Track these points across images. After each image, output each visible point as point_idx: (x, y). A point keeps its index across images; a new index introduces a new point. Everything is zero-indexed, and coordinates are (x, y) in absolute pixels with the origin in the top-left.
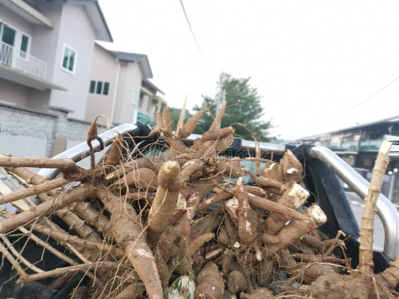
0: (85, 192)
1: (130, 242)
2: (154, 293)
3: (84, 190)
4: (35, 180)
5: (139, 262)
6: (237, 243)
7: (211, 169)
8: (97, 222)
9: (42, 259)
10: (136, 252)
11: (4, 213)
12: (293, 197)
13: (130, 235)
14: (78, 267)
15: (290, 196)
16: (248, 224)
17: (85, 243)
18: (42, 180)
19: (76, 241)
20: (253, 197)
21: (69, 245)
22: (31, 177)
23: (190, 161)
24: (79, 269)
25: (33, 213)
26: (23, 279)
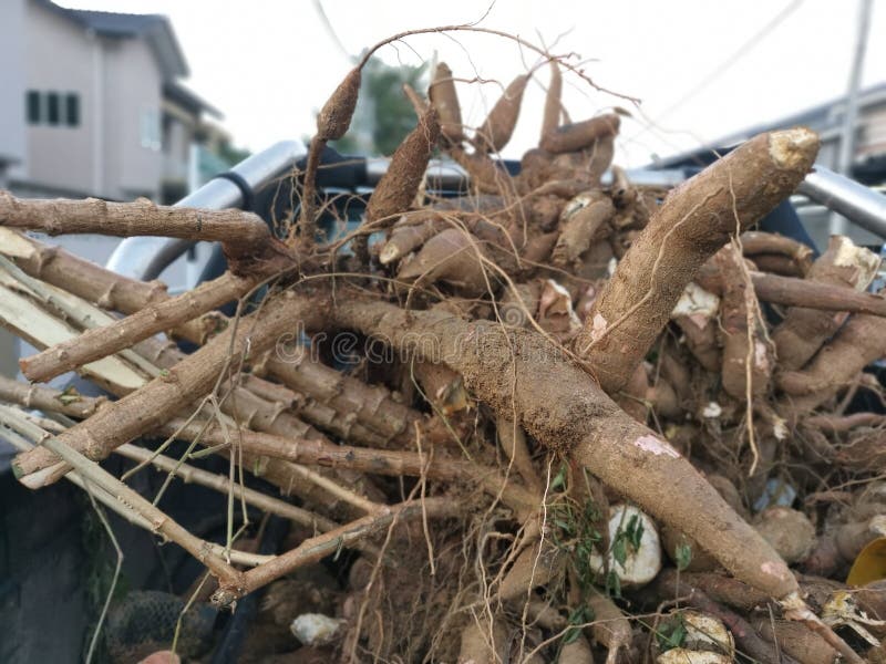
0: (302, 314)
1: (597, 422)
3: (298, 305)
4: (125, 296)
5: (659, 476)
6: (713, 405)
7: (625, 217)
9: (246, 521)
10: (638, 448)
11: (70, 402)
12: (852, 269)
13: (587, 401)
14: (362, 526)
15: (841, 267)
16: (761, 349)
17: (350, 457)
18: (149, 293)
19: (325, 454)
20: (763, 279)
21: (304, 471)
22: (111, 287)
23: (579, 200)
24: (364, 530)
25: (174, 387)
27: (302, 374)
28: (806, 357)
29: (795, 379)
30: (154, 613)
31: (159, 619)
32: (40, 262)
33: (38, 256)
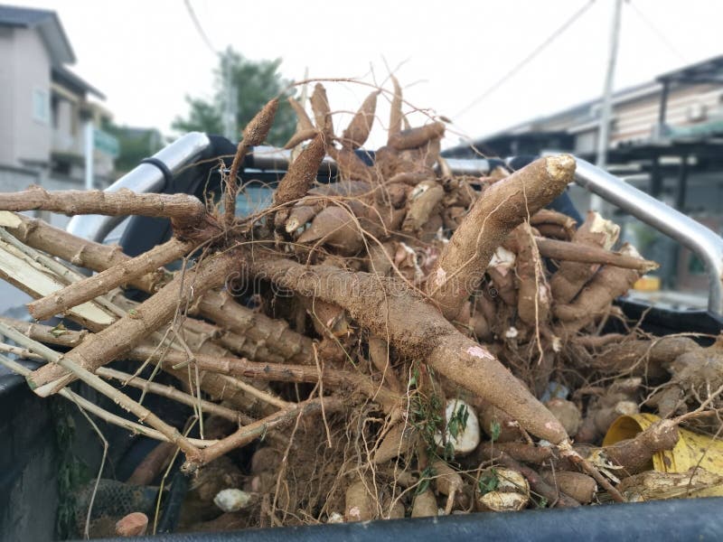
0: (228, 268)
1: (443, 339)
2: (547, 420)
3: (224, 262)
4: (93, 256)
5: (482, 371)
6: (512, 329)
7: (451, 198)
8: (255, 329)
9: (197, 416)
10: (469, 354)
11: (60, 335)
12: (601, 234)
13: (436, 325)
14: (279, 418)
15: (595, 233)
16: (544, 291)
17: (267, 370)
18: (110, 254)
19: (249, 368)
21: (233, 380)
22: (81, 250)
23: (420, 186)
24: (280, 420)
25: (140, 322)
26: (197, 460)
27: (226, 312)
28: (573, 295)
29: (566, 310)
30: (108, 494)
31: (113, 499)
32: (27, 231)
33: (25, 226)
